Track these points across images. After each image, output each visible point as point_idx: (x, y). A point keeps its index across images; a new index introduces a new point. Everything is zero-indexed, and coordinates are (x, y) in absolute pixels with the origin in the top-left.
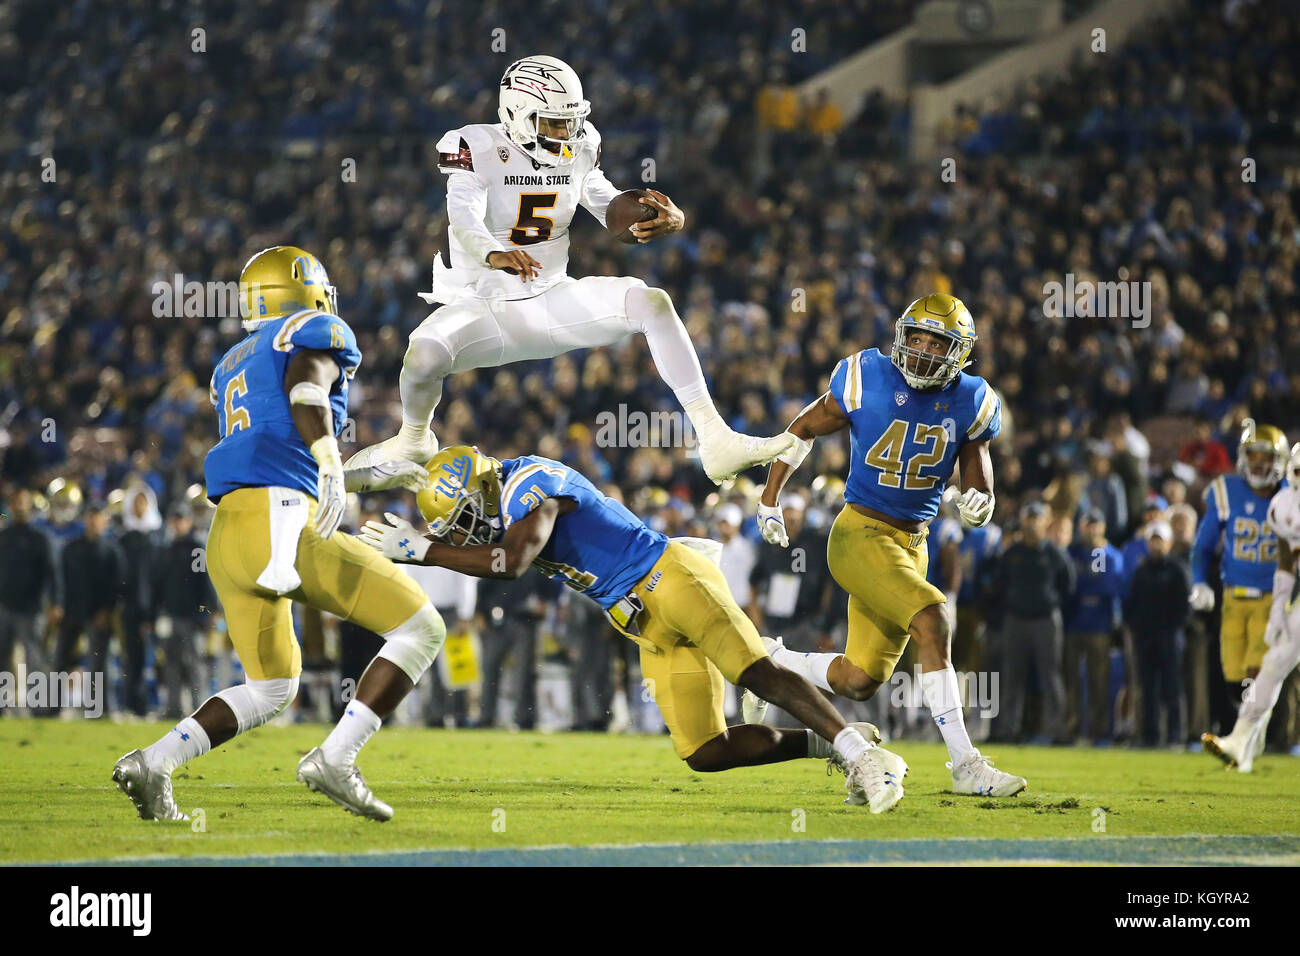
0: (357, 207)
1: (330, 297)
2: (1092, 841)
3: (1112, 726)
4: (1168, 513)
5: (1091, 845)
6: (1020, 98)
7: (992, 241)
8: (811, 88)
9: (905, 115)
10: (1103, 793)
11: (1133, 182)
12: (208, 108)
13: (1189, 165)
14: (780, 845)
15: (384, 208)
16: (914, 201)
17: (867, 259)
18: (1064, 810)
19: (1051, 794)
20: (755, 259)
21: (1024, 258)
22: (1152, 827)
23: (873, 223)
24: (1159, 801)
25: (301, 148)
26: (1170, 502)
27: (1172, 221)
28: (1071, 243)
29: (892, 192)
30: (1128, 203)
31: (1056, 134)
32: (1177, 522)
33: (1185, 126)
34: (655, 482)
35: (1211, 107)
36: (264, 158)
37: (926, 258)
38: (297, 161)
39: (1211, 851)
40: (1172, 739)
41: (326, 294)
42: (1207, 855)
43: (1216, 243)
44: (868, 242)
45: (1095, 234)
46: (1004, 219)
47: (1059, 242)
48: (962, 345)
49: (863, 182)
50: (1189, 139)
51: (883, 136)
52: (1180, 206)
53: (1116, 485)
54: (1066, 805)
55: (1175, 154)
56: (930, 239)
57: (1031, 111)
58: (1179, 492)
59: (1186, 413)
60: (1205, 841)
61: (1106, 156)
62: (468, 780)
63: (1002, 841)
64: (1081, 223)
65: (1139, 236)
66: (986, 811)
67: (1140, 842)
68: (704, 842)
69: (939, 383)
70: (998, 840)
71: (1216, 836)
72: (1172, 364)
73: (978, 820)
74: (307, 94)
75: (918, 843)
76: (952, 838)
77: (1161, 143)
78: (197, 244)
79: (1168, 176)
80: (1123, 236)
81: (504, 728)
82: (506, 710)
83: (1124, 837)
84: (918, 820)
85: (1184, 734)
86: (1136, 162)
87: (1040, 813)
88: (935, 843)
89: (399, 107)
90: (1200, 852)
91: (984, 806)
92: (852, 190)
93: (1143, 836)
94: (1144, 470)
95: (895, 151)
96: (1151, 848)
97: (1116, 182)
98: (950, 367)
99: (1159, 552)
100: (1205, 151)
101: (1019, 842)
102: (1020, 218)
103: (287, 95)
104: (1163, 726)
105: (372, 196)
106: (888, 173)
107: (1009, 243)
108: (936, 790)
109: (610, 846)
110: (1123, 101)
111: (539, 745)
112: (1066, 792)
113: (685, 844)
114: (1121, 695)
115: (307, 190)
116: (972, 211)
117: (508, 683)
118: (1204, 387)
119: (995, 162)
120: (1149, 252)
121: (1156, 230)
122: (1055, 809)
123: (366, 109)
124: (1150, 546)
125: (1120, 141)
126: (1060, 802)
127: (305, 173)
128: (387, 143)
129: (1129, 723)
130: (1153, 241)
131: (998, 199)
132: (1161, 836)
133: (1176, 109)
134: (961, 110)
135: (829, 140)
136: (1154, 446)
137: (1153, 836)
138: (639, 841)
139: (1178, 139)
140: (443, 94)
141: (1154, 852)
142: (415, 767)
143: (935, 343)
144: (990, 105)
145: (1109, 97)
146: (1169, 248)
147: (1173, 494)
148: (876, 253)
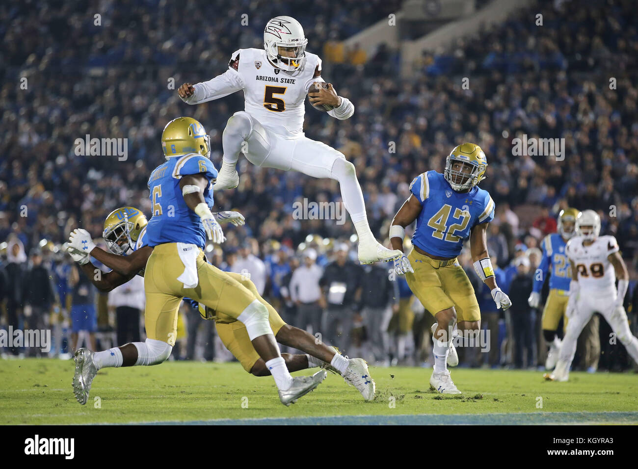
0: (125, 101)
1: (207, 143)
2: (489, 415)
3: (499, 358)
4: (528, 252)
5: (489, 417)
6: (454, 47)
7: (440, 119)
8: (351, 42)
9: (397, 56)
10: (495, 392)
11: (510, 90)
12: (50, 52)
13: (537, 80)
14: (335, 418)
15: (138, 101)
16: (402, 98)
17: (378, 127)
18: (476, 400)
19: (469, 392)
20: (323, 127)
21: (456, 126)
22: (519, 408)
23: (382, 109)
24: (523, 395)
25: (97, 72)
26: (528, 247)
27: (529, 108)
28: (479, 119)
29: (392, 93)
30: (507, 99)
31: (472, 65)
32: (532, 257)
33: (534, 61)
34: (274, 238)
35: (548, 52)
36: (78, 77)
37: (408, 126)
38: (95, 78)
39: (547, 420)
40: (529, 365)
41: (205, 141)
42: (546, 422)
43: (550, 119)
44: (379, 118)
45: (491, 114)
46: (446, 107)
47: (473, 118)
48: (479, 169)
49: (376, 89)
50: (537, 67)
51: (387, 66)
52: (532, 101)
53: (502, 239)
54: (476, 398)
55: (530, 75)
56: (409, 117)
57: (459, 54)
58: (533, 242)
59: (536, 203)
60: (545, 415)
61: (496, 76)
62: (180, 386)
63: (445, 416)
64: (484, 109)
65: (513, 115)
66: (437, 400)
67: (513, 416)
68: (297, 417)
69: (467, 188)
70: (442, 415)
71: (551, 413)
72: (529, 179)
73: (433, 405)
74: (100, 45)
75: (403, 417)
76: (420, 414)
77: (524, 69)
78: (45, 119)
79: (527, 86)
80: (505, 116)
81: (199, 360)
82: (200, 351)
83: (505, 414)
84: (403, 405)
85: (535, 362)
86: (511, 79)
87: (464, 401)
88: (412, 417)
89: (146, 51)
90: (544, 420)
91: (436, 398)
92: (370, 93)
93: (515, 413)
94: (516, 232)
95: (392, 74)
96: (518, 419)
97: (501, 89)
98: (473, 179)
99: (523, 272)
100: (545, 74)
101: (454, 416)
102: (454, 106)
103: (90, 45)
104: (525, 358)
105: (132, 96)
106: (389, 84)
107: (449, 119)
108: (413, 391)
109: (251, 419)
110: (504, 48)
111: (216, 369)
112: (477, 391)
113: (288, 418)
114: (504, 343)
115: (100, 92)
116: (431, 103)
117: (201, 337)
118: (545, 191)
119: (441, 79)
120: (518, 124)
121: (521, 113)
122: (471, 400)
123: (129, 52)
124: (519, 269)
125: (503, 68)
126: (474, 396)
127: (98, 84)
128: (140, 69)
129: (508, 356)
130: (519, 118)
131: (443, 97)
132: (524, 413)
133: (531, 53)
134: (425, 53)
135: (360, 68)
136: (521, 220)
137: (520, 412)
138: (265, 416)
139: (531, 68)
140: (168, 45)
141: (520, 420)
142: (153, 380)
143: (466, 168)
144: (440, 51)
145: (497, 47)
146: (527, 122)
147: (530, 243)
148: (383, 124)
